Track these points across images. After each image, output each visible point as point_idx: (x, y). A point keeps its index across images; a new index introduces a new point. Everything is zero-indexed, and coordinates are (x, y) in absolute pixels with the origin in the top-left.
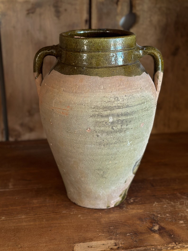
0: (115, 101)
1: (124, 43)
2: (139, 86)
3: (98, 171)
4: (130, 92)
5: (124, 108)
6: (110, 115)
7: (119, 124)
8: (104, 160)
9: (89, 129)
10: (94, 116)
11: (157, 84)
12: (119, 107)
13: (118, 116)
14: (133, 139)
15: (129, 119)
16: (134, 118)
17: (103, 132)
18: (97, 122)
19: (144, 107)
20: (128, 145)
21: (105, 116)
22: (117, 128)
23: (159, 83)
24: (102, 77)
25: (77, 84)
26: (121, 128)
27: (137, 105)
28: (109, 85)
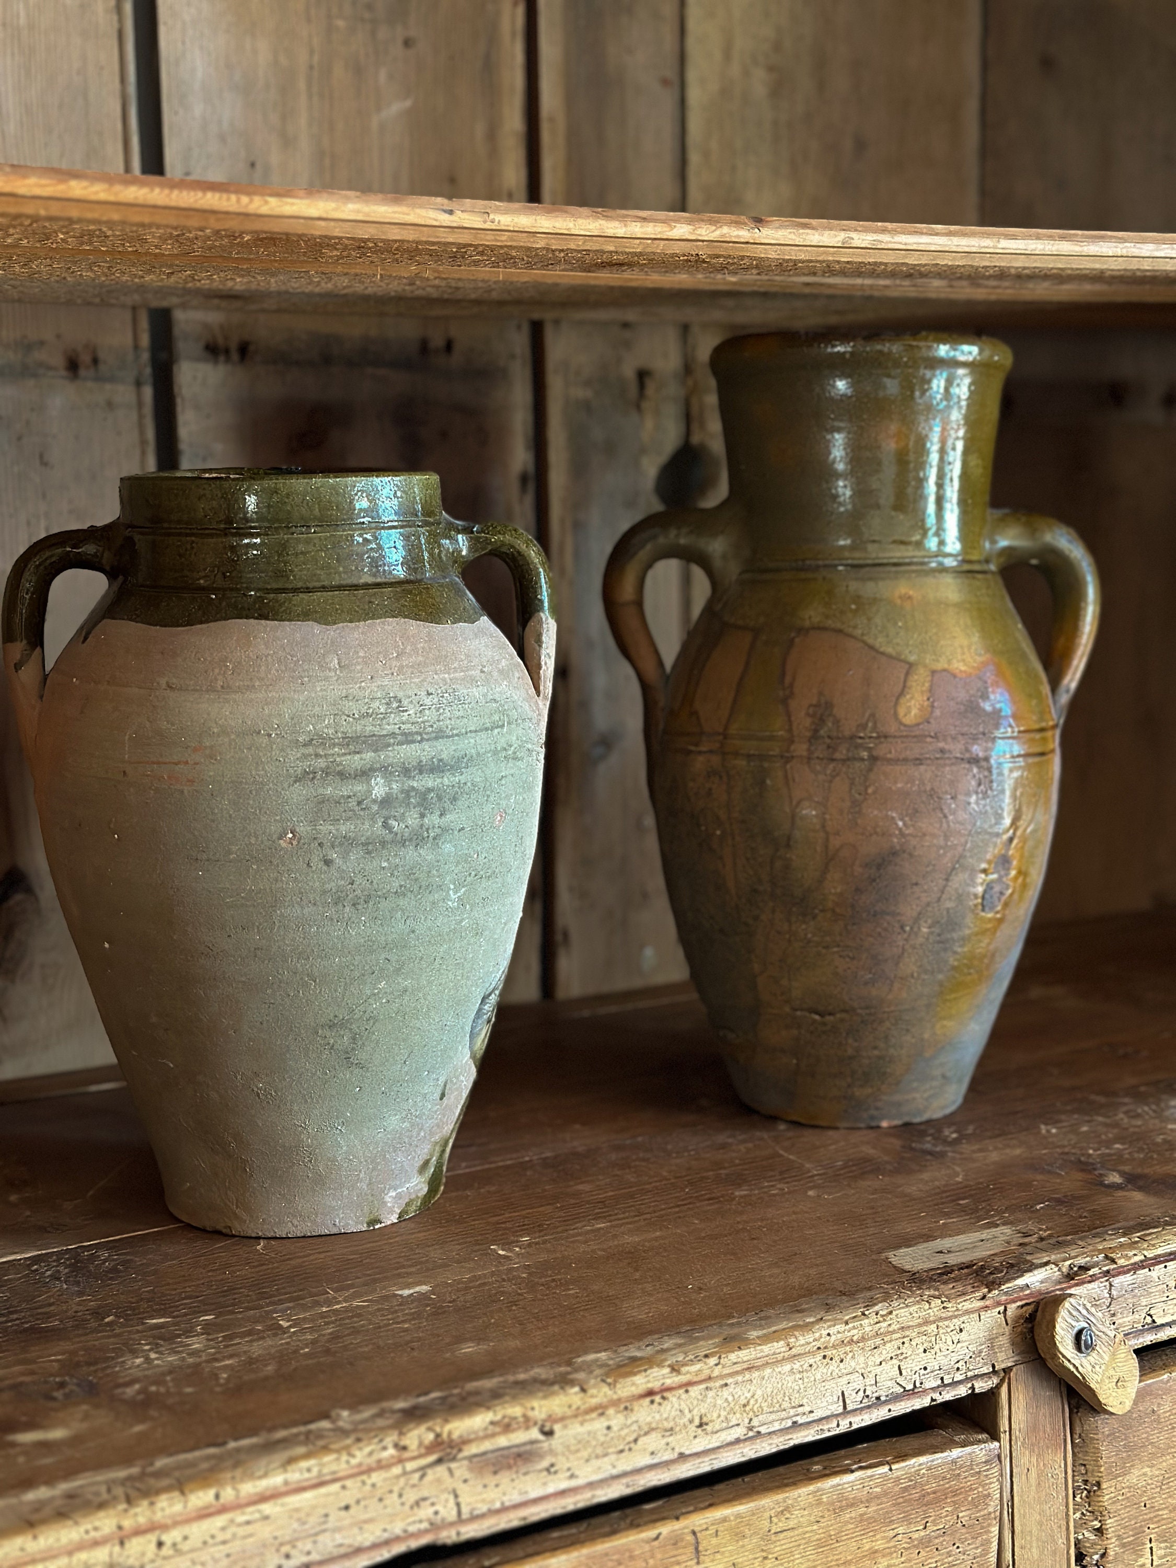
0: (391, 713)
1: (402, 497)
2: (476, 661)
3: (328, 1034)
4: (444, 680)
5: (428, 740)
6: (372, 769)
7: (412, 806)
8: (357, 974)
9: (290, 835)
10: (311, 776)
11: (540, 667)
12: (407, 738)
13: (406, 772)
14: (469, 879)
15: (448, 786)
16: (469, 784)
17: (347, 842)
18: (322, 801)
19: (502, 743)
20: (450, 903)
21: (356, 776)
22: (407, 826)
23: (546, 664)
24: (327, 623)
25: (226, 658)
26: (422, 825)
27: (476, 731)
28: (361, 654)
